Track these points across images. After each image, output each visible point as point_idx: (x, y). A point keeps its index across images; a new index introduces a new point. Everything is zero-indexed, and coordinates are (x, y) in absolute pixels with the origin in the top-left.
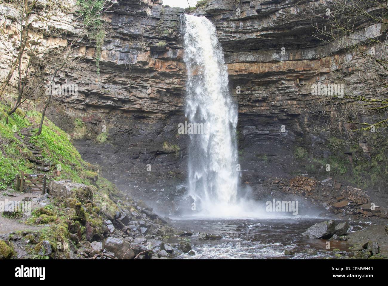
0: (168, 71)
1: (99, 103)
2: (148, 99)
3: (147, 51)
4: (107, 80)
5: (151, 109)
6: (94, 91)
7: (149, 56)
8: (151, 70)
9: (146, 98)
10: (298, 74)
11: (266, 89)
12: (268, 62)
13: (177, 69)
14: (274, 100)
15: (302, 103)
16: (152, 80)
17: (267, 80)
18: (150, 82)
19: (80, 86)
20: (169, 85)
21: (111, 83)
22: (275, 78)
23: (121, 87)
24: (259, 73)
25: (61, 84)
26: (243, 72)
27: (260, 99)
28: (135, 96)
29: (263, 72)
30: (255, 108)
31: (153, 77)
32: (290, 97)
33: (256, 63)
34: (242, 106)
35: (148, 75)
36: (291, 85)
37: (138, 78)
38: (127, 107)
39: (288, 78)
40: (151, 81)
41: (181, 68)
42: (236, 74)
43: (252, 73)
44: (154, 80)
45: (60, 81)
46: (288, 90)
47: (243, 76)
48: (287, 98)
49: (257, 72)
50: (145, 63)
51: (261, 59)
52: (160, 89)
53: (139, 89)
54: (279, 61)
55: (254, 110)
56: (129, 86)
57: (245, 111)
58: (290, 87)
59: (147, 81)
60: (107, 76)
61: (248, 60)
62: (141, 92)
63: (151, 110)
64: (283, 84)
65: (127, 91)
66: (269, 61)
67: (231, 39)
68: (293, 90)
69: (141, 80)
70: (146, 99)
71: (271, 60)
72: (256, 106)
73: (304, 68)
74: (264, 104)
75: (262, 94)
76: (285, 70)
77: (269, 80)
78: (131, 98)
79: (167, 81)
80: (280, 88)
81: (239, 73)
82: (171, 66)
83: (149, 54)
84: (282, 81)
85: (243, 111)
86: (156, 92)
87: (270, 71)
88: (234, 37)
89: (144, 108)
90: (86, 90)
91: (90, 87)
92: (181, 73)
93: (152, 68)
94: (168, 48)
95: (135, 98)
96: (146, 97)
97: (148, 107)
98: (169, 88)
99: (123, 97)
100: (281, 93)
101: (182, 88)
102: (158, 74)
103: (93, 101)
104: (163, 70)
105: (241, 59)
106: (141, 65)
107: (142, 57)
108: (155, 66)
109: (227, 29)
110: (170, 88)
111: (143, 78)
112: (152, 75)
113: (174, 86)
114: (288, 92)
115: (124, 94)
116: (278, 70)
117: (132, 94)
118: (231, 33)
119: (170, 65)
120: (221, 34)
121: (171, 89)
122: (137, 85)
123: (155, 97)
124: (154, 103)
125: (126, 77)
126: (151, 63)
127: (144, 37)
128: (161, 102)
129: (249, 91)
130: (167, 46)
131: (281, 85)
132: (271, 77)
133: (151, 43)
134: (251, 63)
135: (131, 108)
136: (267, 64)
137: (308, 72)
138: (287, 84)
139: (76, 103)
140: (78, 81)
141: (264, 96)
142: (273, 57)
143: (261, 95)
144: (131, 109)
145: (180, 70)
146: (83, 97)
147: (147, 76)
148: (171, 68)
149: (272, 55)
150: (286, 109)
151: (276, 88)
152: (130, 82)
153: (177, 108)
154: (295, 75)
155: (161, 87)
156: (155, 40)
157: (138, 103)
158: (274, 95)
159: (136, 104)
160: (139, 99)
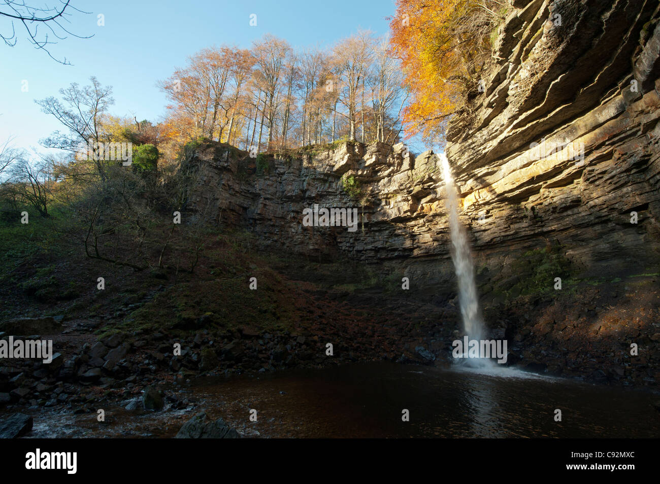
0: (439, 212)
1: (389, 256)
3: (410, 200)
6: (379, 247)
7: (412, 204)
8: (421, 216)
14: (590, 198)
22: (573, 170)
25: (354, 247)
27: (569, 204)
29: (549, 169)
31: (428, 221)
32: (616, 183)
33: (534, 163)
34: (547, 221)
36: (607, 168)
37: (415, 226)
40: (428, 225)
42: (515, 186)
43: (532, 177)
47: (525, 185)
55: (567, 221)
57: (556, 226)
60: (387, 232)
61: (519, 165)
63: (439, 252)
64: (591, 171)
65: (409, 239)
68: (614, 173)
69: (418, 227)
72: (568, 216)
73: (609, 134)
74: (580, 209)
78: (416, 246)
79: (443, 220)
82: (440, 206)
83: (412, 202)
88: (485, 149)
89: (431, 251)
90: (373, 247)
91: (376, 244)
93: (421, 213)
94: (428, 190)
95: (419, 243)
96: (429, 241)
97: (434, 249)
99: (407, 246)
103: (383, 255)
106: (409, 214)
108: (425, 210)
112: (425, 220)
115: (407, 243)
117: (416, 241)
119: (438, 205)
122: (417, 233)
126: (418, 209)
134: (526, 166)
137: (623, 135)
139: (370, 259)
140: (364, 242)
144: (420, 255)
146: (373, 253)
147: (421, 222)
155: (438, 228)
156: (412, 189)
158: (588, 191)
159: (422, 250)
160: (423, 245)
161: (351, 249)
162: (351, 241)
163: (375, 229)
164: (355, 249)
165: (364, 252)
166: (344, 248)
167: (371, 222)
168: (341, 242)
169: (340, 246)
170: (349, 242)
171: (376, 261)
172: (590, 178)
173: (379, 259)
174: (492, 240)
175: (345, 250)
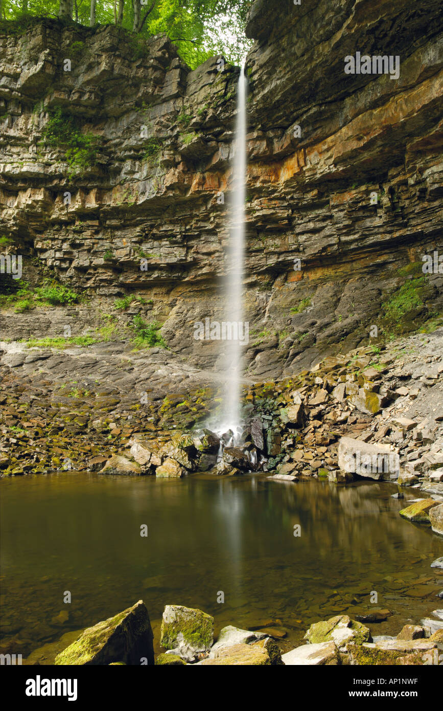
1: (142, 279)
2: (222, 252)
3: (178, 163)
4: (139, 236)
6: (122, 260)
7: (183, 171)
8: (201, 198)
12: (419, 82)
16: (214, 214)
18: (212, 219)
19: (99, 256)
21: (150, 240)
23: (168, 242)
24: (402, 119)
25: (71, 261)
26: (373, 134)
28: (197, 253)
29: (412, 113)
31: (214, 209)
34: (411, 216)
35: (204, 208)
37: (191, 219)
38: (191, 275)
40: (215, 217)
42: (362, 144)
43: (390, 127)
44: (218, 213)
45: (65, 257)
49: (398, 118)
50: (183, 187)
53: (202, 238)
56: (179, 236)
59: (206, 219)
60: (138, 229)
61: (370, 100)
62: (207, 242)
65: (180, 247)
66: (417, 77)
69: (197, 221)
70: (217, 254)
71: (419, 73)
81: (366, 140)
83: (182, 167)
89: (219, 270)
90: (109, 260)
91: (115, 255)
93: (201, 191)
94: (212, 143)
95: (200, 256)
96: (217, 249)
99: (174, 260)
103: (130, 277)
107: (170, 177)
108: (204, 186)
110: (253, 220)
111: (197, 216)
112: (209, 206)
113: (258, 214)
115: (175, 253)
117: (192, 250)
119: (232, 177)
121: (256, 222)
125: (172, 222)
126: (194, 183)
135: (199, 276)
136: (416, 91)
139: (103, 286)
144: (199, 278)
146: (111, 274)
147: (202, 210)
152: (178, 230)
153: (281, 258)
157: (206, 265)
159: (204, 267)
160: (205, 257)
161: (64, 265)
162: (66, 246)
163: (114, 222)
164: (73, 265)
165: (91, 271)
166: (49, 263)
167: (105, 207)
168: (43, 251)
169: (42, 257)
170: (60, 250)
171: (117, 290)
173: (122, 285)
174: (324, 249)
175: (52, 267)
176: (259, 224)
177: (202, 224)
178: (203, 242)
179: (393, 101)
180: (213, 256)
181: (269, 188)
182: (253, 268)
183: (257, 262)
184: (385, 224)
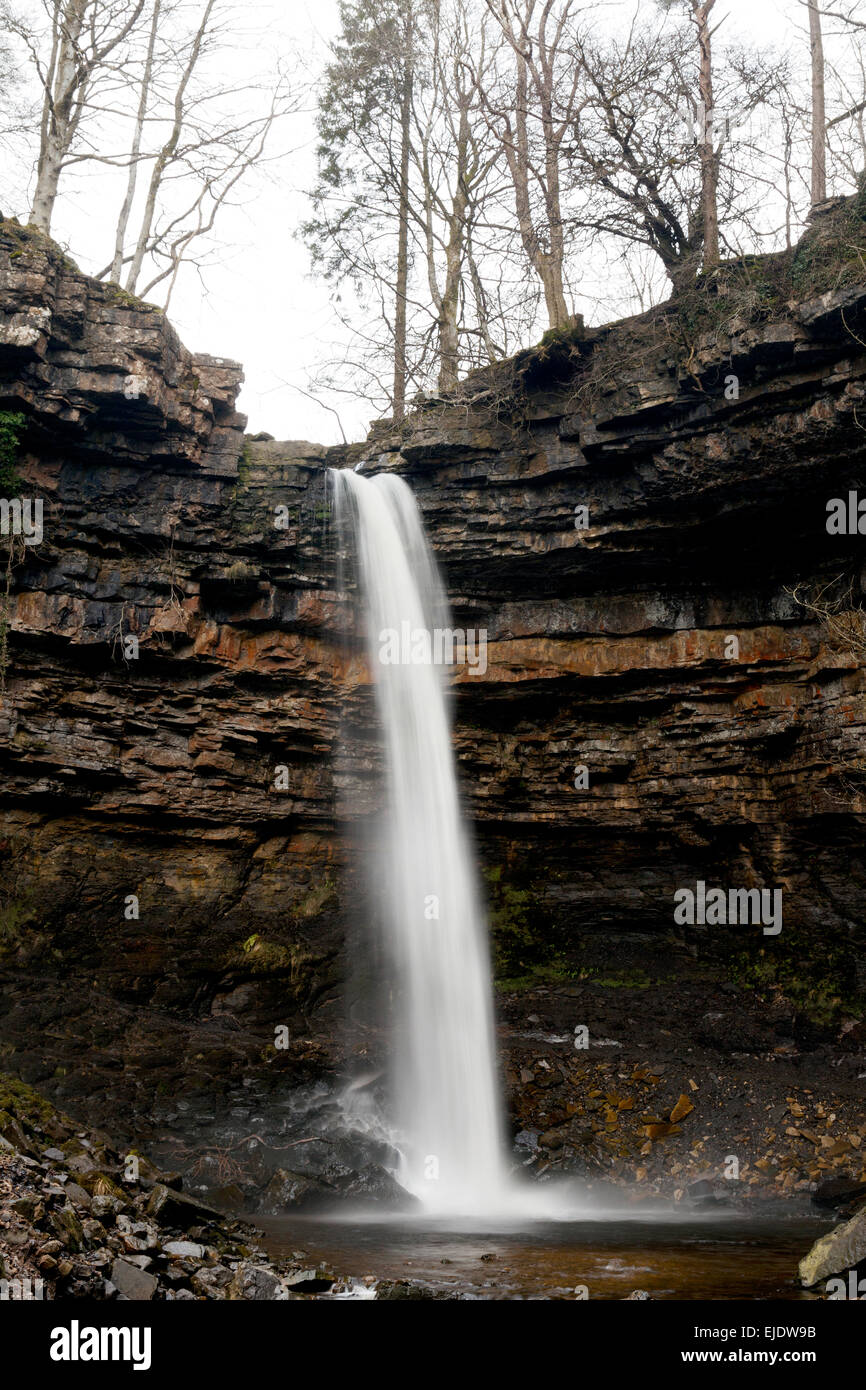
0: (264, 671)
2: (189, 771)
3: (189, 596)
4: (36, 700)
5: (202, 810)
7: (196, 614)
8: (201, 667)
9: (184, 768)
10: (742, 678)
11: (627, 733)
12: (633, 635)
13: (300, 661)
14: (657, 773)
15: (765, 783)
16: (207, 701)
17: (629, 699)
18: (198, 708)
20: (269, 722)
21: (50, 713)
22: (657, 693)
23: (88, 727)
24: (597, 673)
26: (541, 673)
27: (605, 769)
28: (140, 761)
29: (614, 671)
30: (586, 805)
31: (212, 692)
32: (719, 760)
33: (587, 640)
34: (537, 796)
35: (191, 685)
36: (717, 720)
37: (155, 696)
38: (111, 802)
39: (706, 693)
40: (204, 706)
41: (313, 657)
42: (517, 678)
43: (571, 675)
44: (214, 700)
46: (709, 738)
47: (540, 684)
48: (703, 766)
49: (591, 669)
50: (182, 640)
51: (605, 625)
52: (236, 736)
53: (159, 737)
54: (671, 633)
55: (585, 811)
56: (118, 723)
57: (552, 816)
58: (713, 725)
59: (186, 704)
60: (38, 686)
61: (555, 627)
62: (165, 745)
63: (201, 815)
64: (687, 713)
65: (110, 742)
66: (632, 629)
67: (496, 553)
68: (725, 735)
69: (165, 702)
70: (182, 774)
71: (641, 627)
72: (591, 797)
73: (762, 654)
74: (619, 789)
75: (613, 752)
76: (693, 663)
77: (636, 698)
78: (128, 771)
79: (263, 706)
80: (676, 731)
81: (525, 676)
82: (277, 652)
83: (193, 605)
84: (686, 705)
85: (544, 816)
86: (219, 745)
87: (638, 667)
88: (503, 545)
89: (176, 805)
92: (311, 676)
93: (206, 657)
94: (265, 584)
95: (142, 768)
96: (185, 764)
97: (189, 802)
98: (269, 730)
99: (96, 766)
100: (679, 749)
101: (316, 730)
102: (228, 679)
104: (247, 664)
105: (535, 626)
106: (167, 647)
107: (169, 618)
108: (218, 650)
109: (483, 518)
110: (274, 730)
111: (170, 694)
112: (205, 684)
113: (287, 723)
114: (706, 745)
115: (100, 752)
116: (667, 665)
117: (131, 753)
118: (495, 529)
119: (271, 649)
120: (458, 533)
121: (277, 735)
122: (150, 721)
123: (217, 766)
124: (211, 788)
125: (111, 691)
126: (202, 639)
127: (179, 545)
128: (237, 784)
129: (565, 743)
130: (263, 577)
131: (680, 718)
132: (644, 691)
133: (204, 568)
134: (568, 640)
135: (127, 806)
136: (624, 644)
137: (779, 669)
138: (702, 713)
141: (616, 760)
142: (649, 617)
143: (610, 756)
144: (121, 811)
145: (312, 664)
147: (185, 687)
148: (278, 660)
149: (643, 610)
150: (702, 805)
151: (662, 730)
152: (122, 711)
153: (299, 808)
154: (730, 681)
155: (237, 727)
156: (219, 558)
157: (152, 789)
158: (657, 754)
159: (144, 792)
160: (155, 774)
172: (677, 727)
176: (281, 740)
177: (173, 711)
178: (157, 744)
179: (588, 643)
180: (170, 775)
181: (323, 685)
182: (239, 815)
183: (251, 806)
184: (491, 797)
